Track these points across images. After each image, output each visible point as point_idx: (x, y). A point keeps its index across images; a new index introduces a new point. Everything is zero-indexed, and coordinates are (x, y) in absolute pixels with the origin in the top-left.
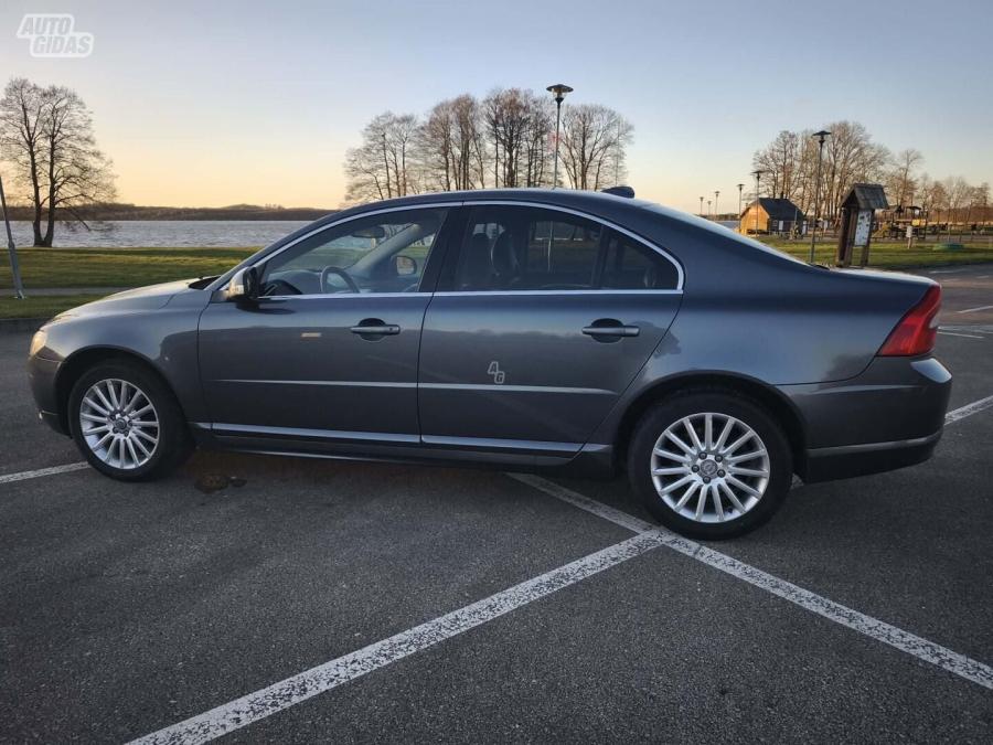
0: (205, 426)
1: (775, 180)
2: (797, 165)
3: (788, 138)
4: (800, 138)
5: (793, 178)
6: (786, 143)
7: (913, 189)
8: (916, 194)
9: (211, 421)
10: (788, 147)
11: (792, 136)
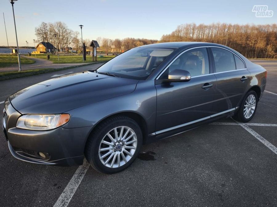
0: (154, 134)
1: (43, 36)
2: (49, 33)
3: (44, 24)
4: (48, 24)
5: (48, 37)
6: (44, 26)
7: (79, 41)
8: (80, 43)
9: (155, 132)
10: (45, 27)
11: (46, 24)
